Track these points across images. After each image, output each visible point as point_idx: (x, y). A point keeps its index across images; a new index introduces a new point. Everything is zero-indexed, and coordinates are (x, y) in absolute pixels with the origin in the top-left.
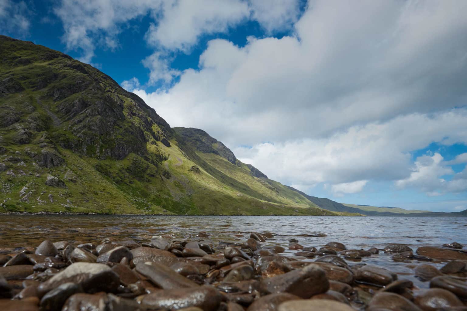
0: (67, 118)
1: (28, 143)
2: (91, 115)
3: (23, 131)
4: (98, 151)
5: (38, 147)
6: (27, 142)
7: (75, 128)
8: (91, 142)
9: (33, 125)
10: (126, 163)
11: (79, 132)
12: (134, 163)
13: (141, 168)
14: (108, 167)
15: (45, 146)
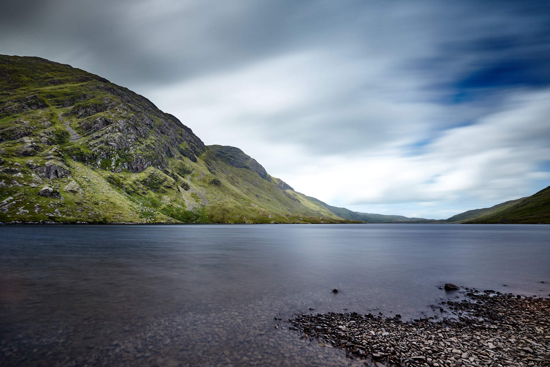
0: (86, 134)
1: (33, 156)
2: (111, 132)
3: (30, 144)
4: (113, 164)
5: (44, 159)
6: (31, 154)
7: (91, 143)
8: (107, 156)
9: (45, 139)
10: (143, 175)
11: (96, 146)
12: (151, 176)
13: (158, 181)
14: (122, 179)
15: (52, 158)
